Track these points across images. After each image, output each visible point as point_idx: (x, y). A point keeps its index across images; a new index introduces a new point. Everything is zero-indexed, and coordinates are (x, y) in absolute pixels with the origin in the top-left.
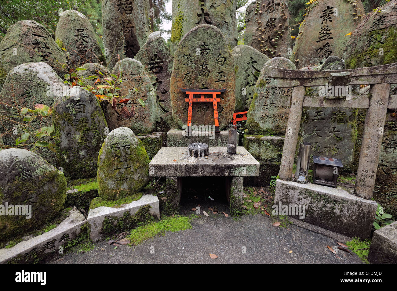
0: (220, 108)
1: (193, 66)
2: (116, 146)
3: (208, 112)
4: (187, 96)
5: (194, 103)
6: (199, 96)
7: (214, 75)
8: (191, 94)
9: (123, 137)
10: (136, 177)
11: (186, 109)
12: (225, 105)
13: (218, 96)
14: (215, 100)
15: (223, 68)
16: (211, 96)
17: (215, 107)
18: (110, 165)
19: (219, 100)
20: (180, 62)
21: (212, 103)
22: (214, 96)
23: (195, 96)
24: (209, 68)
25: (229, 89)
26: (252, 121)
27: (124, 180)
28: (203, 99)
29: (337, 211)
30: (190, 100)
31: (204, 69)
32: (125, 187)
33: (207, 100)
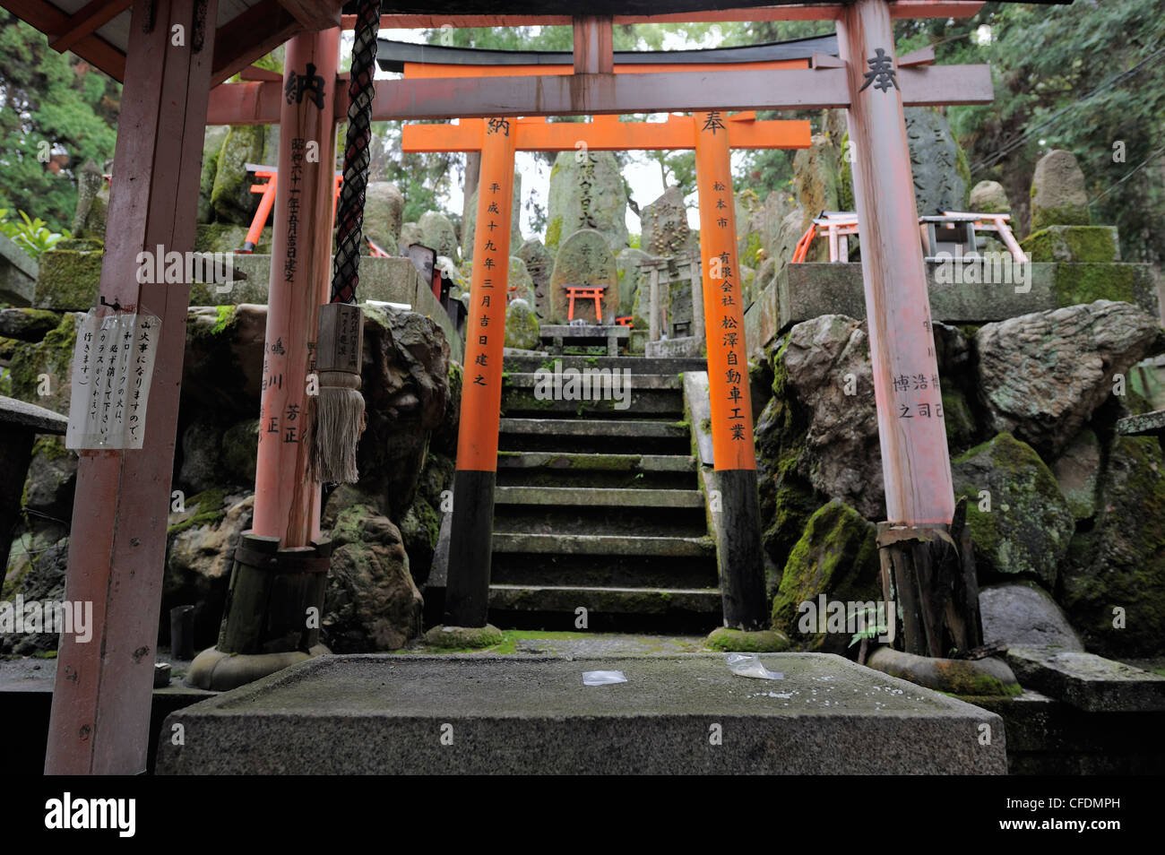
0: (603, 304)
1: (576, 264)
2: (518, 309)
3: (591, 309)
4: (569, 292)
5: (576, 299)
6: (581, 292)
7: (596, 273)
8: (573, 290)
9: (522, 304)
10: (529, 336)
11: (567, 305)
12: (608, 300)
13: (600, 292)
14: (597, 296)
15: (604, 266)
16: (593, 292)
17: (597, 302)
18: (513, 322)
19: (601, 295)
20: (562, 261)
21: (593, 300)
22: (596, 292)
23: (577, 292)
24: (591, 266)
25: (611, 286)
26: (637, 318)
27: (520, 336)
28: (585, 295)
29: (683, 350)
30: (572, 296)
31: (587, 267)
32: (521, 342)
33: (590, 296)
